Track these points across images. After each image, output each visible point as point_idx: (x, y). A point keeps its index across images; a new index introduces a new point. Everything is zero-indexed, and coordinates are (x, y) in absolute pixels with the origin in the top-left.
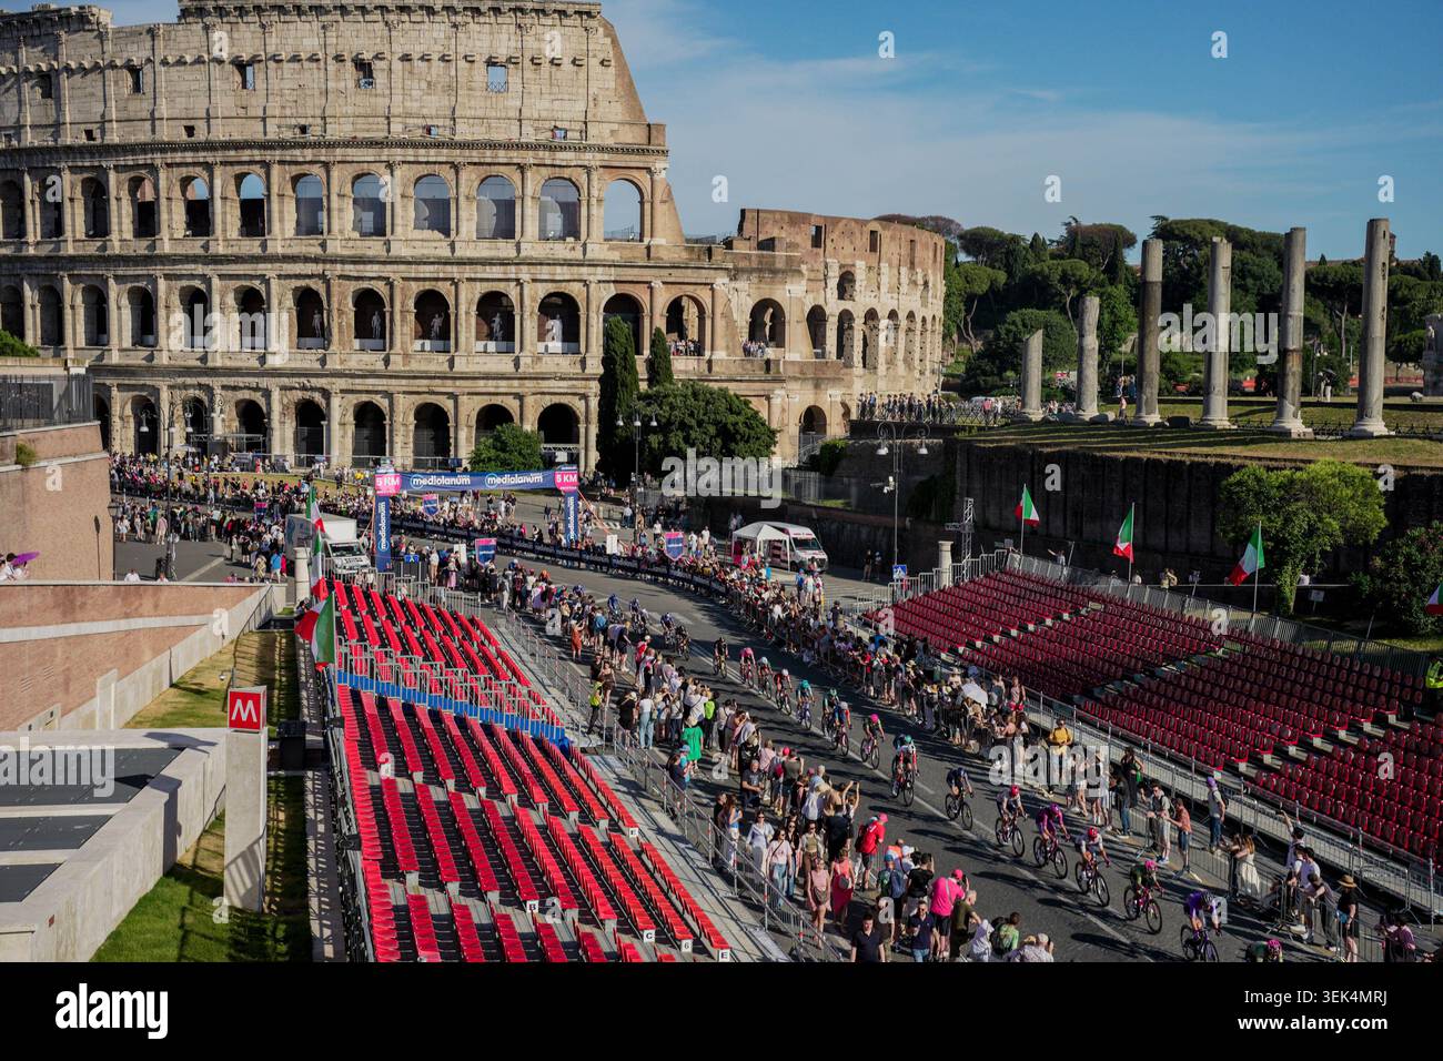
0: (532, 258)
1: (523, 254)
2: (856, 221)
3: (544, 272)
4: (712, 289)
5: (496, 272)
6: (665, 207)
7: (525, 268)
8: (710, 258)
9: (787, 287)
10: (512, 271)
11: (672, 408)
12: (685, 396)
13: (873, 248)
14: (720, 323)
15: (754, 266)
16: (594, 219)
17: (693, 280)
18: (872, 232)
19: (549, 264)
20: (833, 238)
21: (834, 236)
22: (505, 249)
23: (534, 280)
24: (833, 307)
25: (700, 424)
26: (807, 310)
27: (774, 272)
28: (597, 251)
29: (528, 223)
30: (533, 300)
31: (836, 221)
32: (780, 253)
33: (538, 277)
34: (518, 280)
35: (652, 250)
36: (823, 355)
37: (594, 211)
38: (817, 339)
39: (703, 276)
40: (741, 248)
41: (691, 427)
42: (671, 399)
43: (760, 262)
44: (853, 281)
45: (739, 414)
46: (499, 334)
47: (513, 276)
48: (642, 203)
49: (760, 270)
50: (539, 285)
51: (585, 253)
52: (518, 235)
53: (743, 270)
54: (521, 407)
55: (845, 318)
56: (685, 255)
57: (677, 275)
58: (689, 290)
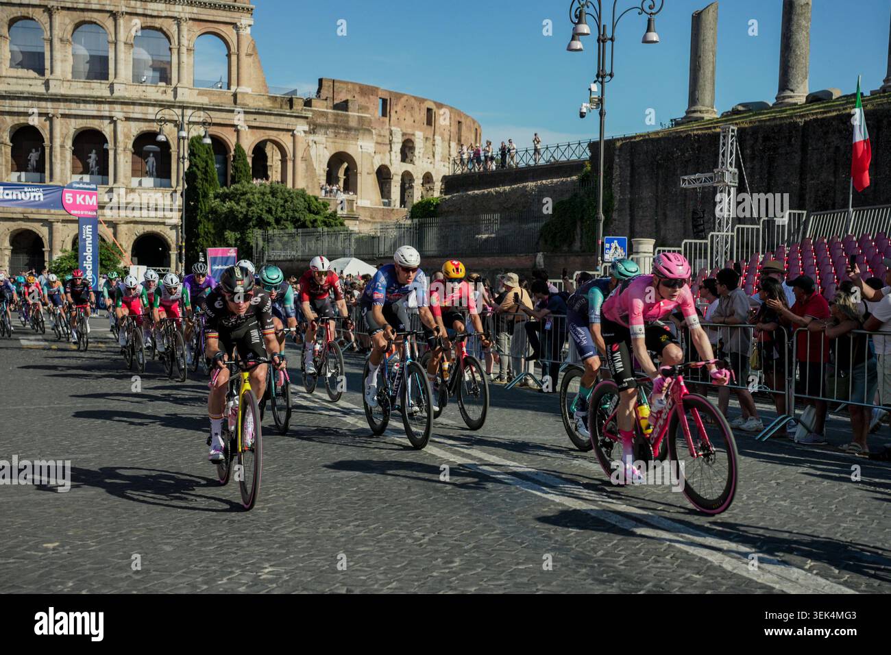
0: (124, 98)
1: (116, 94)
2: (415, 98)
3: (137, 112)
4: (293, 136)
5: (91, 109)
6: (250, 60)
7: (118, 107)
8: (291, 107)
9: (360, 143)
10: (105, 110)
11: (250, 204)
12: (263, 194)
13: (430, 122)
14: (301, 166)
15: (331, 122)
16: (184, 66)
17: (276, 126)
18: (429, 110)
19: (141, 104)
20: (397, 109)
21: (398, 108)
22: (99, 89)
23: (128, 119)
24: (397, 168)
25: (278, 221)
26: (376, 169)
27: (348, 129)
28: (185, 95)
29: (121, 67)
30: (127, 136)
31: (399, 96)
32: (353, 114)
33: (132, 115)
34: (111, 118)
35: (238, 96)
36: (389, 204)
37: (184, 58)
38: (385, 192)
39: (285, 122)
40: (319, 106)
41: (269, 224)
42: (249, 196)
43: (336, 120)
44: (412, 148)
45: (317, 213)
46: (95, 169)
47: (107, 114)
48: (229, 56)
49: (336, 127)
50: (132, 124)
51: (175, 96)
52: (111, 77)
53: (321, 126)
54: (115, 235)
55: (407, 179)
56: (268, 104)
57: (261, 121)
58: (273, 135)
